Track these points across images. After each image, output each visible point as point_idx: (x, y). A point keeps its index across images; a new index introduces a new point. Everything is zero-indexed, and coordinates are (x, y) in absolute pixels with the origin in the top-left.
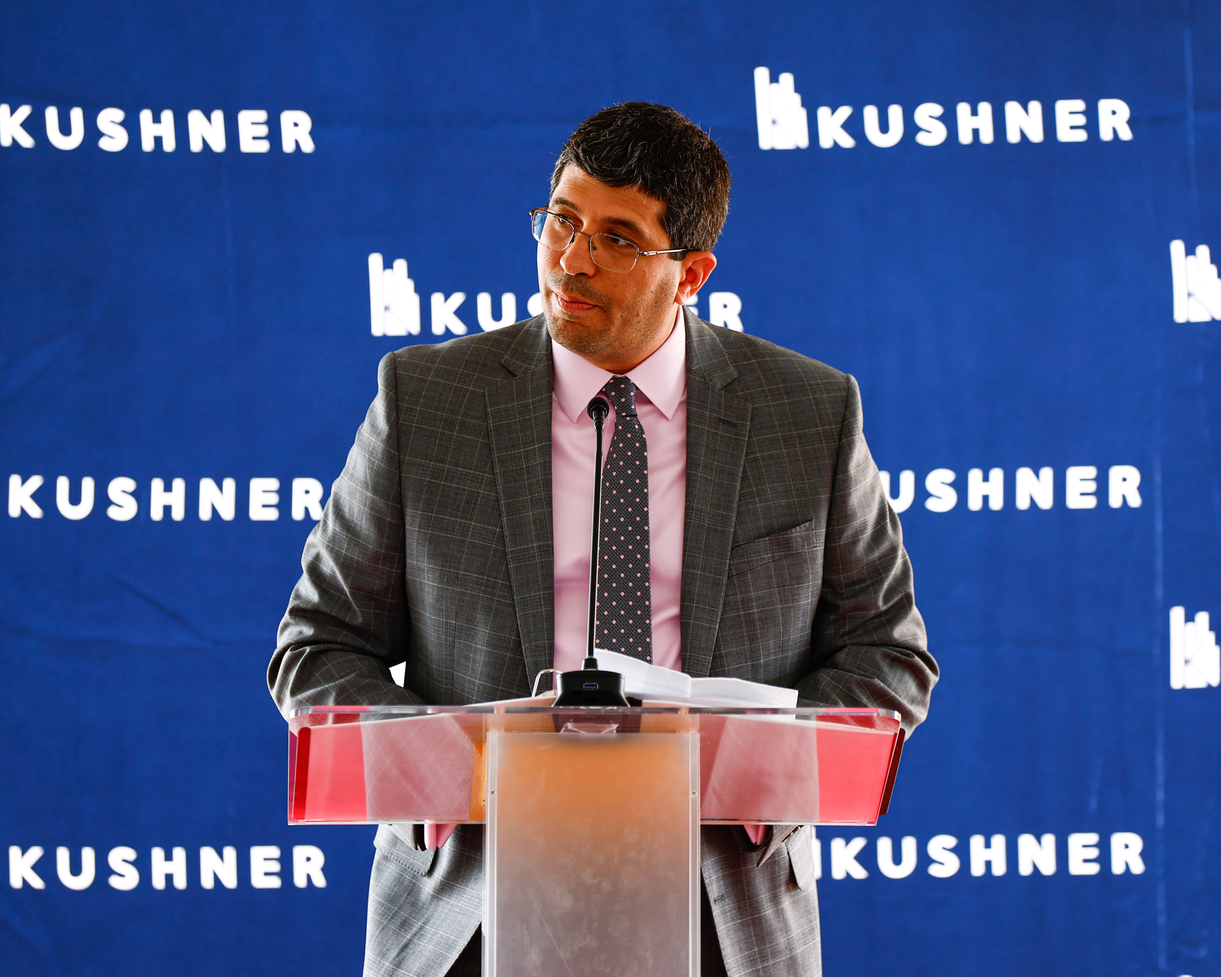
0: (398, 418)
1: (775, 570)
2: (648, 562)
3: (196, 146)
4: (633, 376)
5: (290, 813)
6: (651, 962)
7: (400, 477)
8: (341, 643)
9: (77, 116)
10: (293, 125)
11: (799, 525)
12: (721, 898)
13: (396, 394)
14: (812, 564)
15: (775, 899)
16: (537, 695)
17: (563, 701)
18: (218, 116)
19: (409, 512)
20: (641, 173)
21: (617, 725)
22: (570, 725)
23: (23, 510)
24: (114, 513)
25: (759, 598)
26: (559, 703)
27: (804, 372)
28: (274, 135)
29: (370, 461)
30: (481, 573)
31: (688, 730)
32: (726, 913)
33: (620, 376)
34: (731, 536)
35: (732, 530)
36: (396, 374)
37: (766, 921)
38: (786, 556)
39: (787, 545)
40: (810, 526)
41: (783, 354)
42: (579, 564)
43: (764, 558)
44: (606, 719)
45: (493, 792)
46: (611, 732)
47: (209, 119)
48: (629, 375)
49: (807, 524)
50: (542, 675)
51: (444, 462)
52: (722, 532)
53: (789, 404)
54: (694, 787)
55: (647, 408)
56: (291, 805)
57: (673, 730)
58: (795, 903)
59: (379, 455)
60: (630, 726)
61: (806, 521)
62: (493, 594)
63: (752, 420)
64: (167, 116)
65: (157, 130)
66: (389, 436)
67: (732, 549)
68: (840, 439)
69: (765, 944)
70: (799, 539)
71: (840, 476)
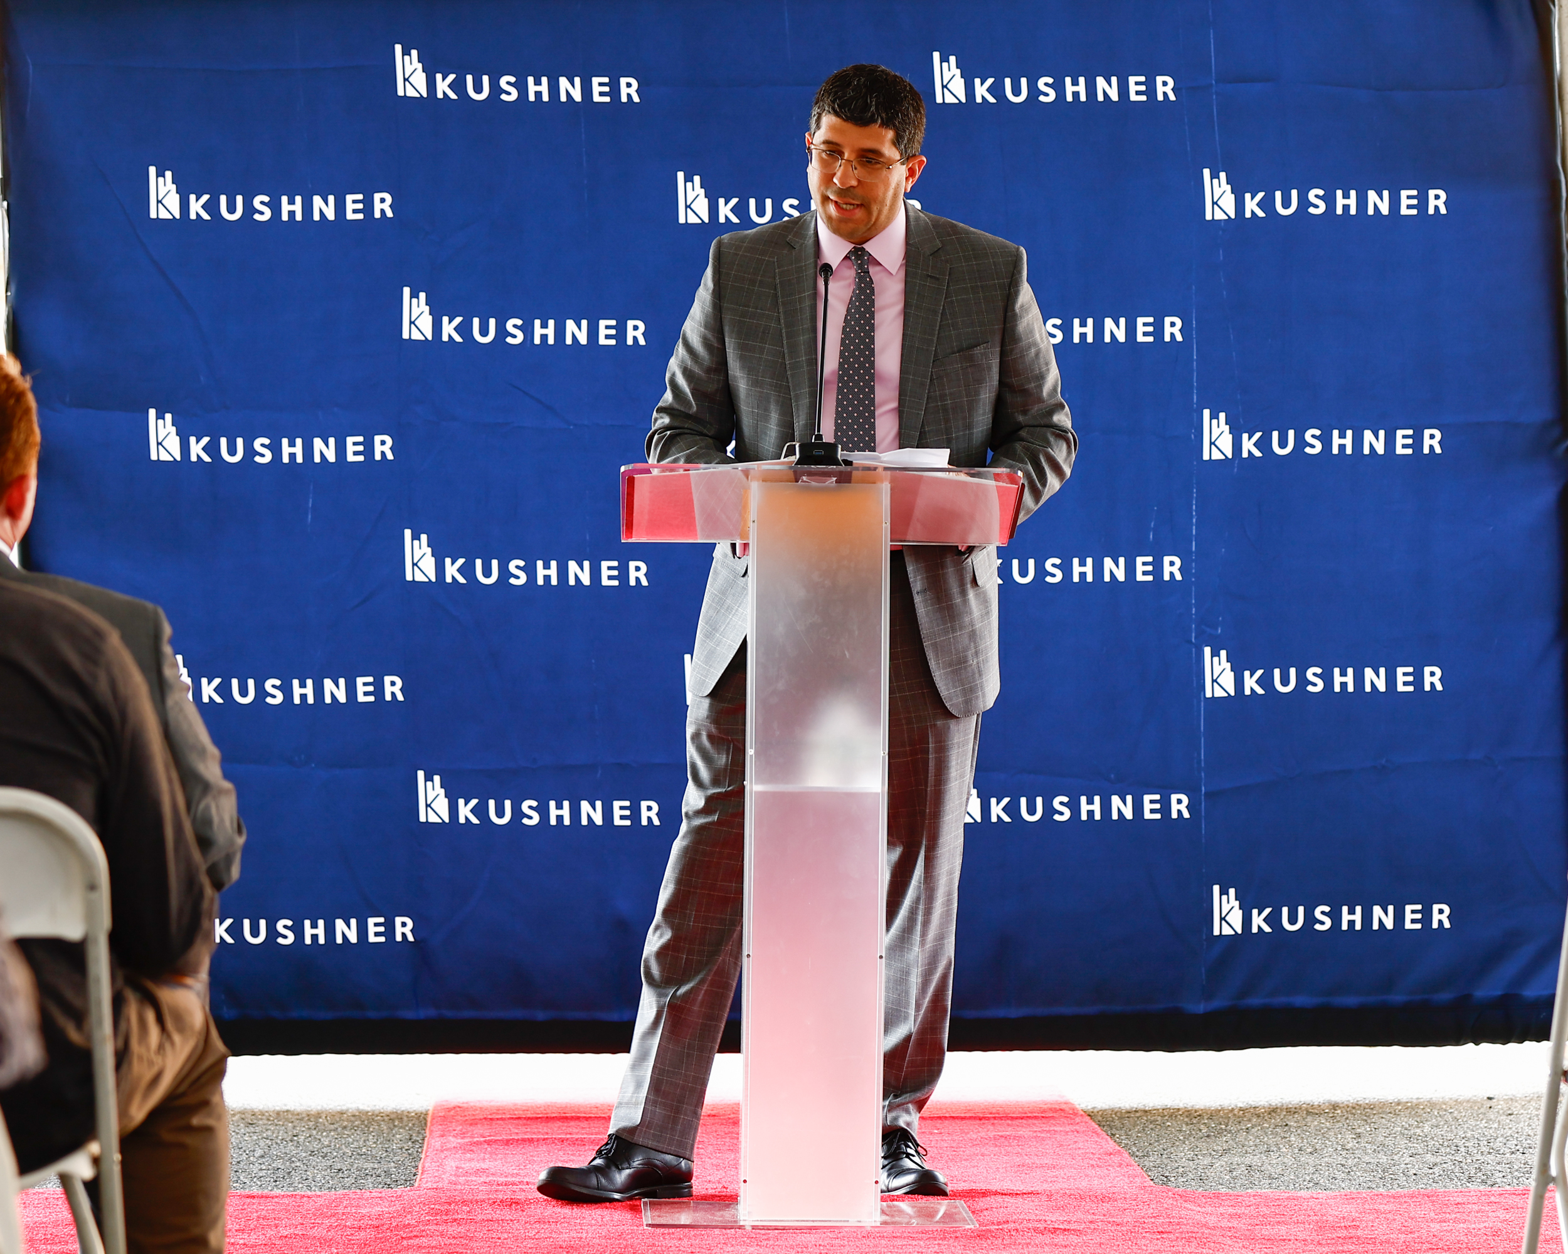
0: (719, 279)
1: (963, 376)
2: (874, 369)
4: (868, 247)
5: (623, 534)
6: (857, 633)
7: (721, 317)
8: (687, 428)
11: (979, 345)
12: (924, 591)
13: (719, 263)
14: (988, 371)
15: (963, 593)
16: (784, 458)
17: (799, 462)
19: (727, 340)
20: (879, 115)
21: (836, 478)
22: (804, 478)
23: (450, 337)
24: (509, 340)
25: (951, 394)
26: (797, 464)
27: (987, 245)
29: (702, 307)
30: (772, 379)
31: (882, 482)
32: (927, 600)
33: (859, 246)
34: (933, 353)
35: (934, 349)
36: (720, 251)
37: (956, 607)
38: (970, 366)
39: (971, 358)
40: (987, 346)
41: (974, 233)
42: (833, 373)
43: (956, 368)
44: (828, 474)
45: (754, 521)
46: (832, 483)
47: (572, 82)
48: (864, 246)
49: (985, 345)
50: (788, 446)
51: (749, 307)
52: (927, 350)
53: (976, 264)
54: (886, 519)
55: (878, 268)
56: (623, 529)
57: (872, 483)
58: (977, 595)
59: (708, 304)
60: (844, 479)
61: (984, 343)
62: (780, 392)
63: (950, 274)
66: (714, 290)
67: (934, 361)
68: (1010, 289)
69: (955, 622)
70: (980, 355)
71: (1009, 314)
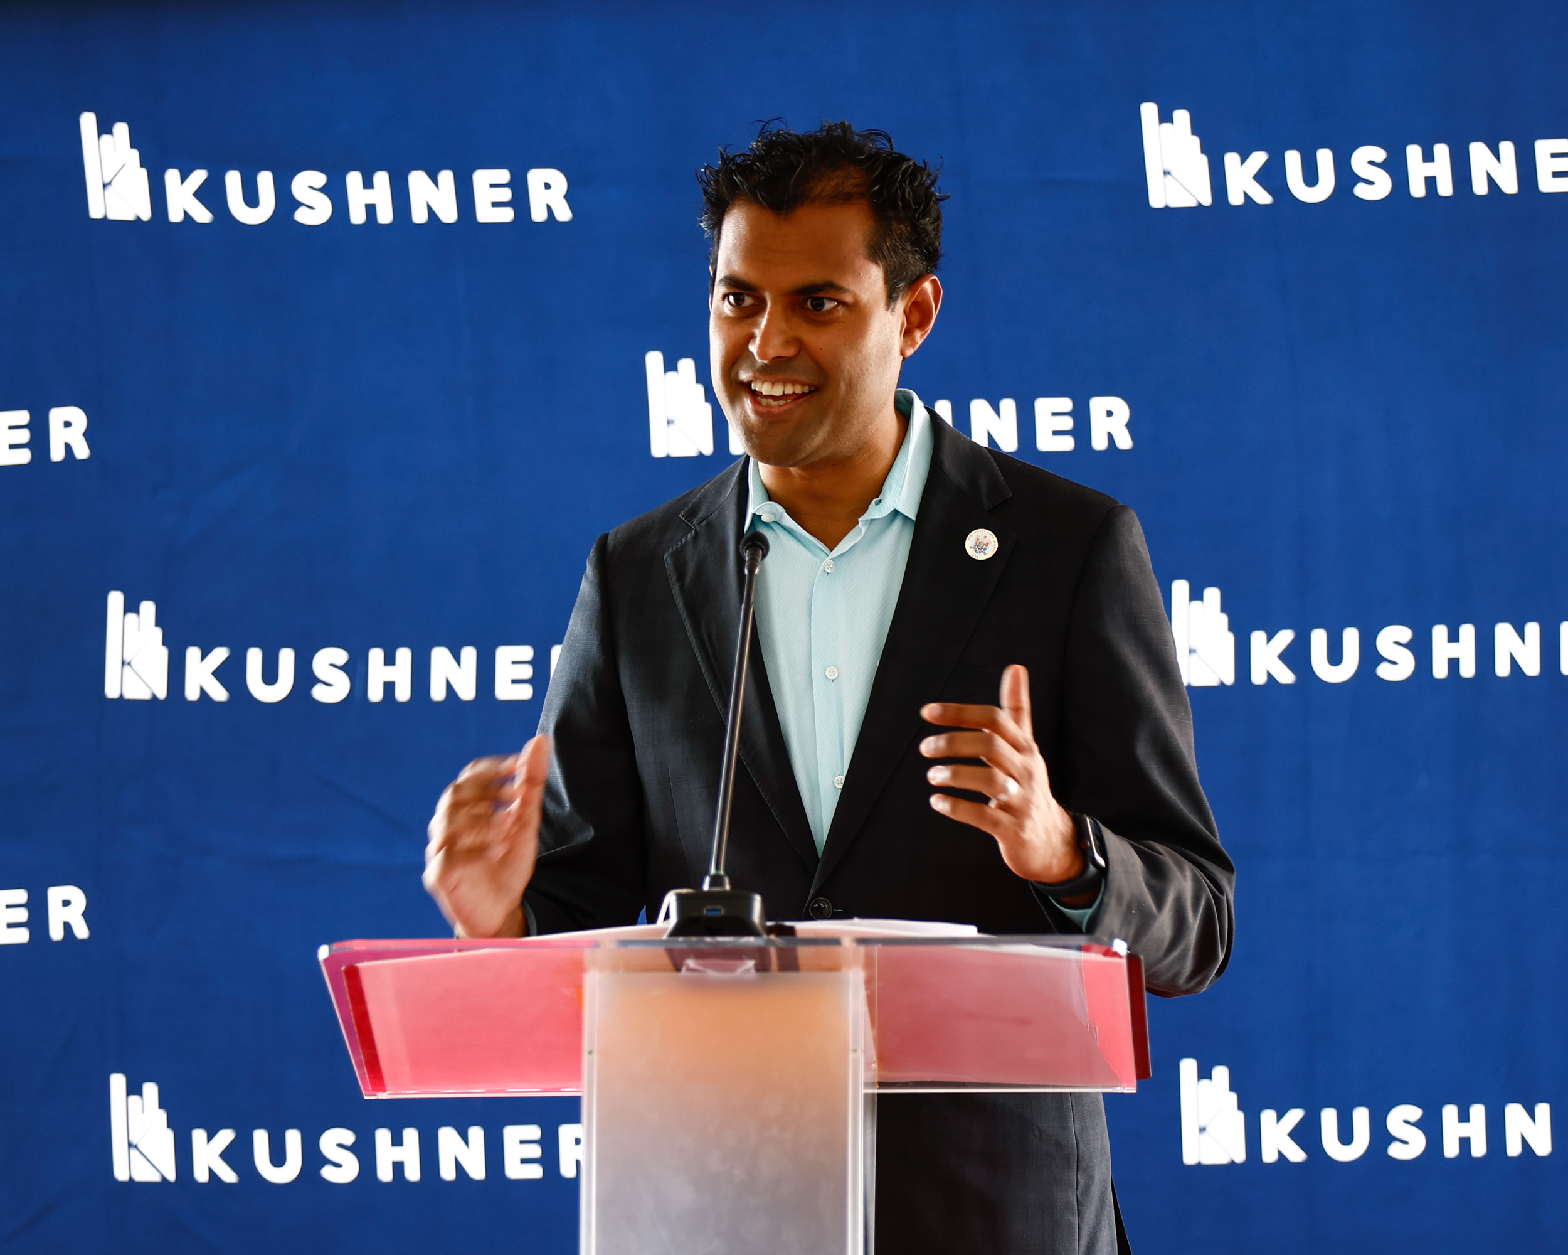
3: (419, 216)
5: (364, 1087)
9: (265, 181)
10: (543, 186)
17: (677, 932)
18: (446, 177)
21: (754, 963)
22: (691, 963)
23: (202, 691)
24: (320, 693)
26: (674, 935)
28: (520, 200)
31: (849, 968)
44: (738, 954)
45: (591, 1052)
46: (748, 971)
47: (436, 182)
57: (834, 968)
64: (382, 179)
65: (369, 196)
